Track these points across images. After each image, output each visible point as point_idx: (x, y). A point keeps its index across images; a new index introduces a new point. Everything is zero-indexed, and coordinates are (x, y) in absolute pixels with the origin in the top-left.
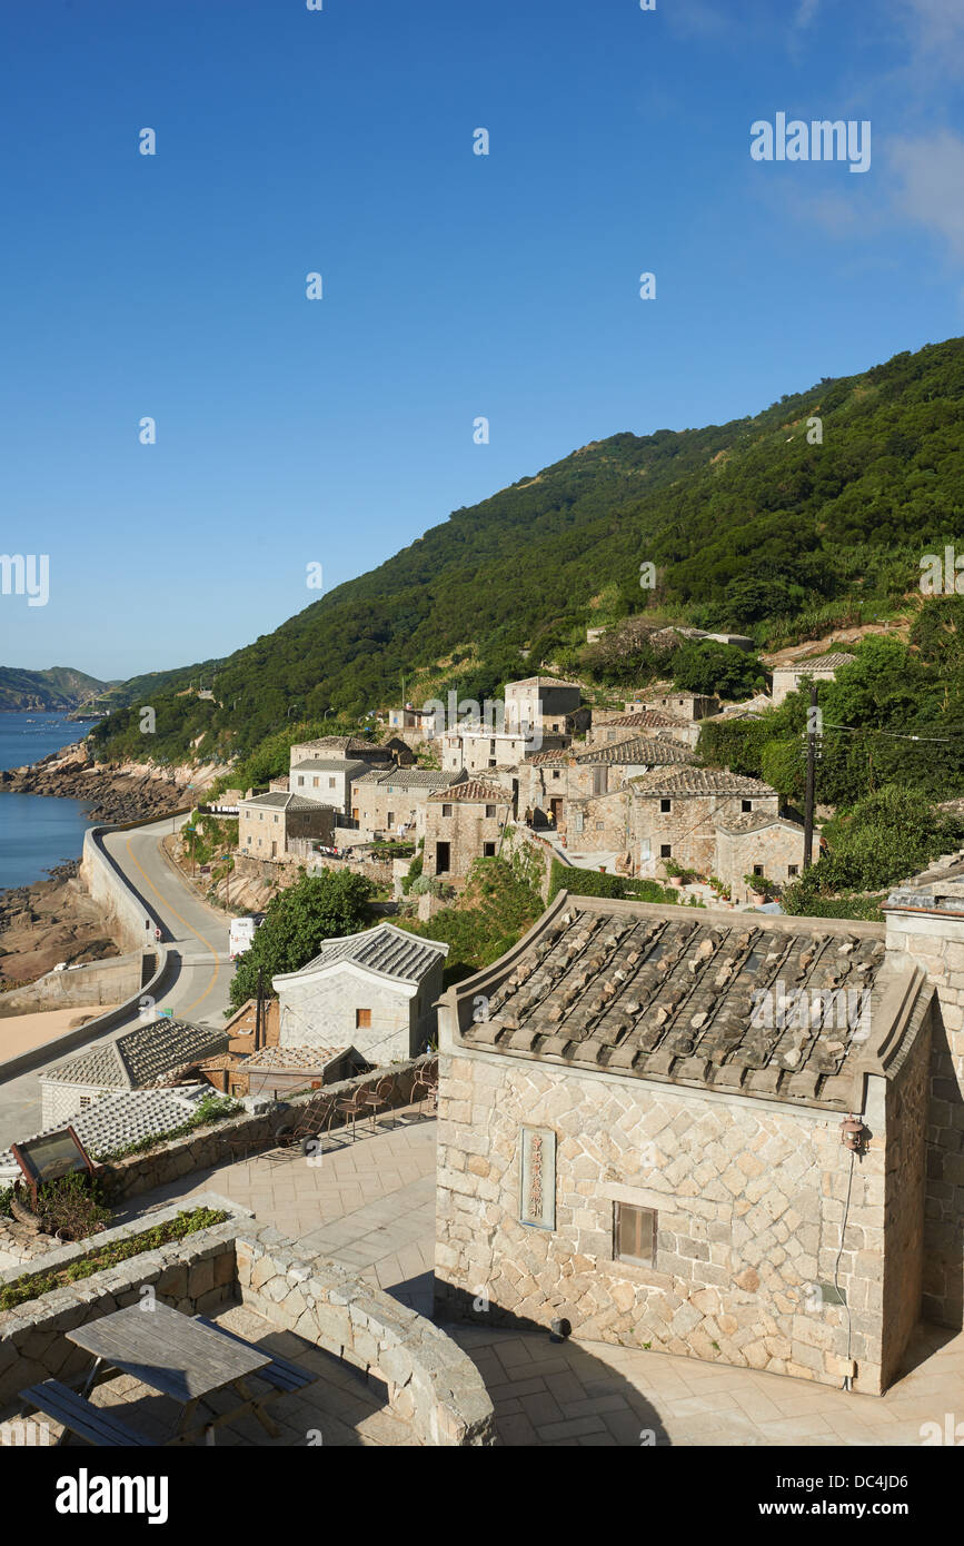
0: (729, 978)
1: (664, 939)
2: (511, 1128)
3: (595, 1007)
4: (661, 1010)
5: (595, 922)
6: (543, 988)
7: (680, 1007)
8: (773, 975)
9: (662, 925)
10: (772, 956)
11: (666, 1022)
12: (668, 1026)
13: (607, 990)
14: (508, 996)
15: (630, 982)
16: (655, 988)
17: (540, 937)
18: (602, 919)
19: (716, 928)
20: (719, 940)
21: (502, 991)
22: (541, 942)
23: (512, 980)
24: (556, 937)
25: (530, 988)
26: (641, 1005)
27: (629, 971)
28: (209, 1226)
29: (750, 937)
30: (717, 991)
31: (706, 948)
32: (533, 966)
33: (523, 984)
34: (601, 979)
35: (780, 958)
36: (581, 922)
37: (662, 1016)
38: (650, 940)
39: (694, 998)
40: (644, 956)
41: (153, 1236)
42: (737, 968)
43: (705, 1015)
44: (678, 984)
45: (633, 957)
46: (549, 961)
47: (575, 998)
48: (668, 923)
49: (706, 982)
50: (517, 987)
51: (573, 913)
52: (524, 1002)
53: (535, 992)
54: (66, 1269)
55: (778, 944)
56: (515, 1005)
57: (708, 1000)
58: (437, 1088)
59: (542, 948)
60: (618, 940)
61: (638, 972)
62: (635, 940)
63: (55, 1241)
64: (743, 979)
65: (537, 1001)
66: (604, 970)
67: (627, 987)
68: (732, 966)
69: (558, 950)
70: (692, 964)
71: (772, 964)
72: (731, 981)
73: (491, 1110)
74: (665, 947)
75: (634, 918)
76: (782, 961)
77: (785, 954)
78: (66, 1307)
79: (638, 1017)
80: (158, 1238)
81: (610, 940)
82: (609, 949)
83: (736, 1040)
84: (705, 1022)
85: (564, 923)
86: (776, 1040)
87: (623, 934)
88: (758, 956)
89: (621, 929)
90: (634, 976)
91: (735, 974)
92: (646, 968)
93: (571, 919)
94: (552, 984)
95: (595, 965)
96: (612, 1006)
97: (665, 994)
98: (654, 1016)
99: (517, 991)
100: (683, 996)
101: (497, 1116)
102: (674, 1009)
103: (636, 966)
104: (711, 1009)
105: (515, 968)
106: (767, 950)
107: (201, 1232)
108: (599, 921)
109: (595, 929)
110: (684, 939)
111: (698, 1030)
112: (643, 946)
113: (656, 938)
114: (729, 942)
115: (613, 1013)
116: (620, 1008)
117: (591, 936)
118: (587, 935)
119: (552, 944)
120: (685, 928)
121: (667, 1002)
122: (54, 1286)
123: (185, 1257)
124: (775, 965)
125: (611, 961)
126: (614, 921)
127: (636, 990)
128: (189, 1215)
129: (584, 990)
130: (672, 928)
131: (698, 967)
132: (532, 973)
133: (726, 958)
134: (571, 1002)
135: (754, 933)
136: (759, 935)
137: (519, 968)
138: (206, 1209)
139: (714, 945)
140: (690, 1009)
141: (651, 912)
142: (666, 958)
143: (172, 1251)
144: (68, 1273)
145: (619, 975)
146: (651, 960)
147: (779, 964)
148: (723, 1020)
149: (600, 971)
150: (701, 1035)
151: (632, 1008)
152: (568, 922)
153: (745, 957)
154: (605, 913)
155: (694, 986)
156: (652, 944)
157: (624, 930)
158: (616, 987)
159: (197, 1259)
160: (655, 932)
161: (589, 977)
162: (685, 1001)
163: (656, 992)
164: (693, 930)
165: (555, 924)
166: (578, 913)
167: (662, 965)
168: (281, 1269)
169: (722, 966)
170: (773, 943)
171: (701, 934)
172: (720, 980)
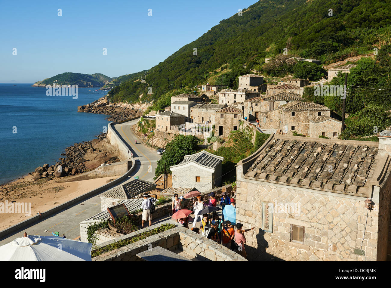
0: (327, 158)
1: (306, 147)
2: (259, 203)
3: (285, 167)
4: (306, 167)
5: (283, 142)
6: (268, 161)
7: (312, 167)
8: (341, 157)
9: (305, 143)
10: (341, 152)
11: (308, 171)
12: (308, 172)
13: (288, 162)
14: (258, 164)
15: (295, 160)
16: (304, 161)
17: (266, 147)
18: (286, 141)
19: (322, 144)
20: (323, 147)
21: (256, 162)
22: (267, 148)
23: (259, 159)
24: (272, 146)
25: (264, 161)
26: (299, 166)
27: (295, 156)
28: (171, 228)
29: (334, 146)
30: (323, 162)
31: (319, 149)
32: (265, 155)
33: (262, 160)
34: (286, 159)
35: (343, 152)
36: (279, 142)
37: (306, 169)
38: (301, 147)
39: (316, 164)
40: (299, 152)
41: (155, 231)
42: (329, 155)
43: (320, 169)
44: (311, 160)
45: (296, 152)
46: (270, 154)
47: (279, 164)
48: (307, 142)
49: (320, 160)
50: (260, 161)
51: (276, 139)
52: (263, 165)
53: (266, 162)
54: (132, 239)
55: (343, 148)
56: (260, 166)
57: (321, 165)
58: (236, 191)
59: (267, 150)
60: (291, 147)
61: (298, 157)
62: (296, 147)
63: (122, 235)
64: (331, 159)
65: (267, 165)
66: (287, 156)
67: (295, 161)
68: (328, 155)
69: (272, 150)
70: (315, 154)
71: (341, 154)
72: (328, 159)
73: (253, 197)
74: (306, 150)
75: (296, 141)
76: (344, 153)
77: (345, 151)
78: (134, 248)
79: (299, 170)
80: (157, 231)
81: (289, 147)
82: (288, 150)
83: (331, 176)
84: (320, 171)
85: (273, 142)
86: (343, 176)
87: (293, 146)
88: (336, 152)
89: (291, 144)
90: (297, 158)
91: (329, 157)
92: (300, 155)
93: (276, 141)
94: (271, 160)
95: (284, 154)
96: (290, 166)
97: (307, 163)
98: (304, 169)
99: (260, 162)
100: (313, 164)
101: (255, 199)
102: (310, 167)
103: (297, 155)
104: (322, 167)
105: (259, 156)
106: (339, 150)
107: (169, 230)
108: (285, 142)
109: (284, 144)
110: (312, 147)
111: (318, 173)
112: (299, 149)
113: (303, 147)
114: (326, 148)
115: (291, 168)
116: (293, 167)
117: (282, 146)
118: (281, 146)
119: (270, 149)
120: (312, 143)
121: (308, 165)
122: (129, 243)
123: (165, 236)
124: (342, 155)
125: (289, 154)
126: (289, 142)
127: (298, 162)
128: (165, 226)
129: (281, 162)
130: (308, 144)
131: (317, 155)
132: (264, 157)
133: (326, 152)
134: (277, 165)
135: (335, 145)
136: (336, 146)
137: (261, 156)
138: (169, 224)
139: (322, 149)
140: (315, 167)
141: (301, 139)
142: (307, 152)
143: (161, 235)
144: (132, 240)
145: (292, 157)
146: (302, 153)
147: (343, 154)
148: (326, 170)
149: (286, 156)
150: (319, 175)
151: (297, 167)
152: (275, 142)
153: (332, 152)
154: (286, 139)
155: (316, 161)
156: (302, 149)
157: (293, 144)
158: (291, 161)
159: (169, 237)
160: (303, 145)
161: (282, 158)
162: (313, 165)
163: (304, 162)
164: (315, 144)
165: (271, 143)
166: (278, 139)
167: (305, 155)
168: (194, 240)
169: (325, 155)
170: (341, 148)
171: (317, 146)
172: (324, 159)
